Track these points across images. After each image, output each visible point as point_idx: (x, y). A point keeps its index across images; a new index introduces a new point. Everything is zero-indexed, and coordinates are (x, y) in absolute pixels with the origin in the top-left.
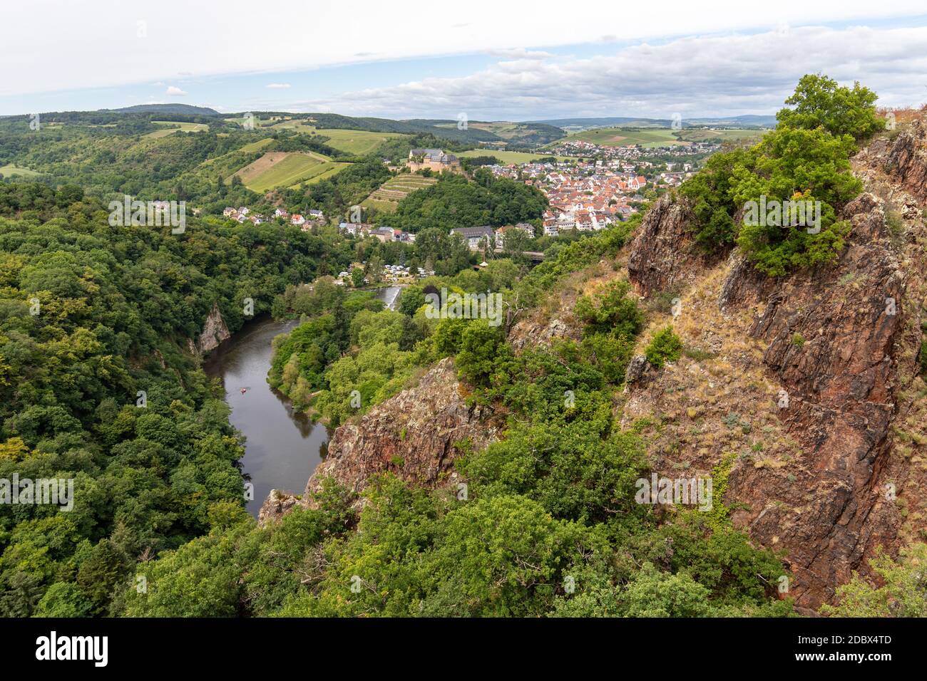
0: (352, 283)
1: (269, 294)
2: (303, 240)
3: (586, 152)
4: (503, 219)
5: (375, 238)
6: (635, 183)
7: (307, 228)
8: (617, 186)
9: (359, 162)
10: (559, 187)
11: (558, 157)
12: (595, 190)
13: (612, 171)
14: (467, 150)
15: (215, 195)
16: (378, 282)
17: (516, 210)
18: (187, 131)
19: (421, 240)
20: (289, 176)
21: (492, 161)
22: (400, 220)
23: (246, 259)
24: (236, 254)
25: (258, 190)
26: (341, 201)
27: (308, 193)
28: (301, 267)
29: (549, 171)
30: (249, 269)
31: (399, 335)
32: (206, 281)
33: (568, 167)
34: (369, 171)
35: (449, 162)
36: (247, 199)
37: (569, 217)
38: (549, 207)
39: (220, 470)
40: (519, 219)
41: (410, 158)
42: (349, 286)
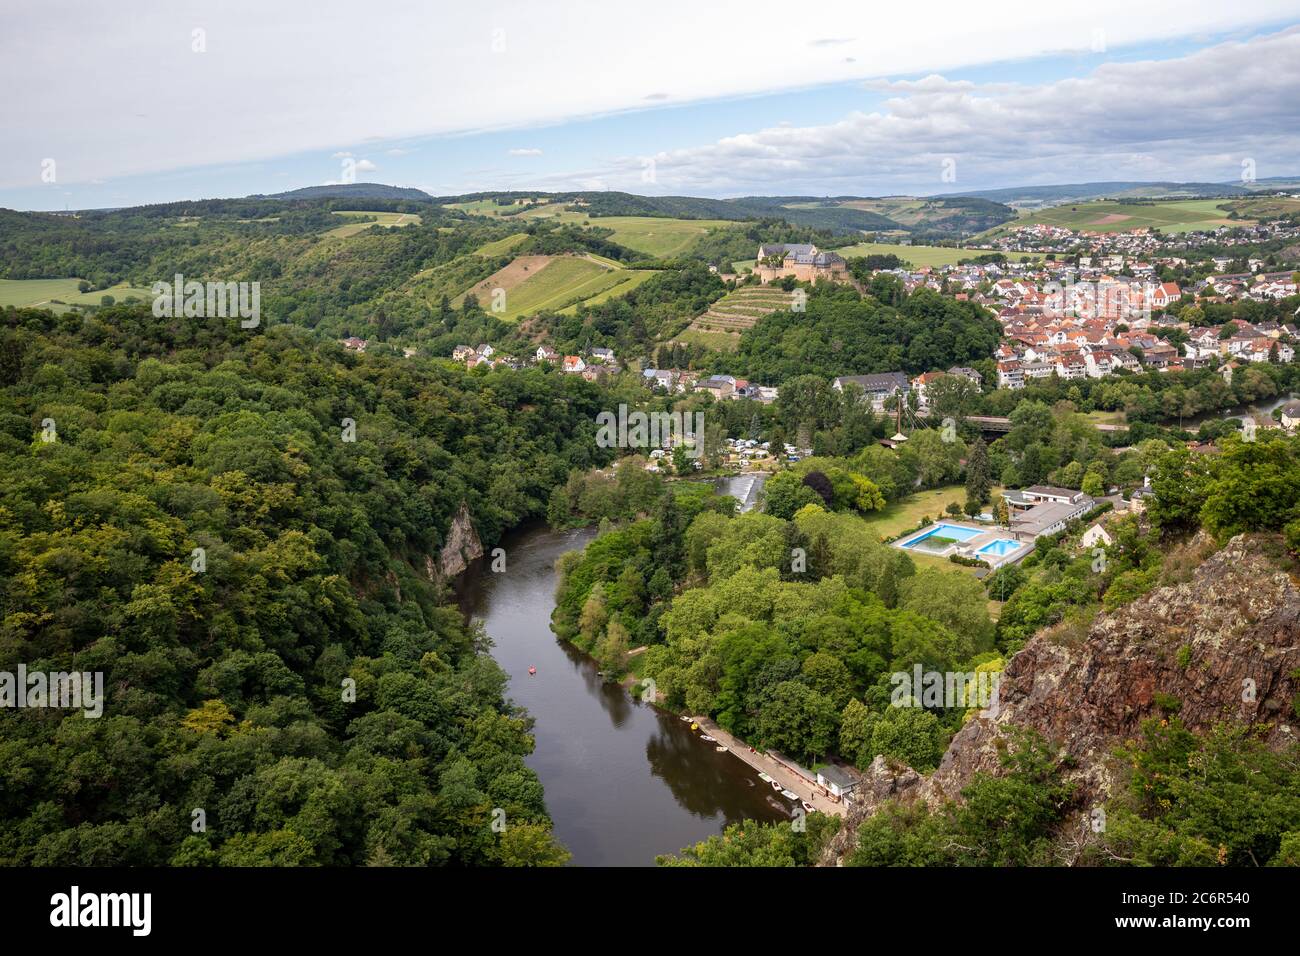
0: (674, 468)
1: (542, 485)
2: (590, 397)
3: (1056, 243)
4: (924, 361)
5: (706, 394)
6: (1159, 295)
7: (592, 376)
9: (671, 267)
10: (1017, 304)
11: (1006, 251)
13: (1112, 274)
14: (845, 245)
15: (437, 326)
16: (717, 466)
17: (948, 345)
18: (388, 226)
19: (788, 397)
20: (556, 294)
21: (892, 262)
22: (746, 363)
23: (505, 427)
24: (490, 419)
25: (508, 317)
26: (644, 334)
27: (589, 321)
28: (593, 441)
29: (996, 277)
30: (512, 444)
31: (777, 554)
32: (450, 461)
33: (1028, 269)
34: (689, 282)
35: (827, 265)
36: (490, 332)
37: (1042, 356)
38: (1005, 338)
39: (510, 771)
40: (953, 360)
41: (760, 259)
42: (669, 473)
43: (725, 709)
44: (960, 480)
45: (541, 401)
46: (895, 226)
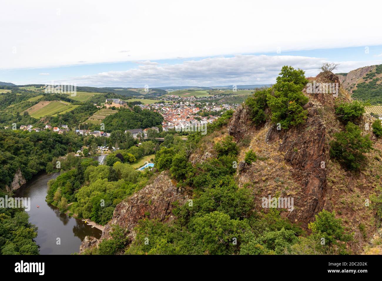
0: (83, 155)
1: (45, 162)
2: (60, 138)
3: (176, 99)
4: (146, 126)
5: (92, 136)
6: (195, 110)
7: (61, 132)
8: (189, 111)
9: (83, 104)
10: (167, 112)
11: (165, 101)
12: (181, 113)
13: (186, 106)
14: (129, 99)
15: (16, 120)
16: (95, 154)
17: (151, 122)
18: (1, 93)
19: (113, 135)
20: (51, 111)
21: (140, 103)
24: (28, 145)
25: (37, 117)
26: (76, 121)
27: (61, 118)
28: (60, 149)
29: (162, 106)
30: (35, 151)
31: (107, 175)
32: (14, 158)
33: (170, 105)
34: (88, 108)
35: (123, 104)
36: (31, 122)
37: (172, 124)
38: (164, 120)
39: (27, 244)
40: (153, 125)
41: (106, 102)
42: (82, 156)
43: (93, 216)
44: (154, 153)
45: (44, 140)
46: (141, 95)
